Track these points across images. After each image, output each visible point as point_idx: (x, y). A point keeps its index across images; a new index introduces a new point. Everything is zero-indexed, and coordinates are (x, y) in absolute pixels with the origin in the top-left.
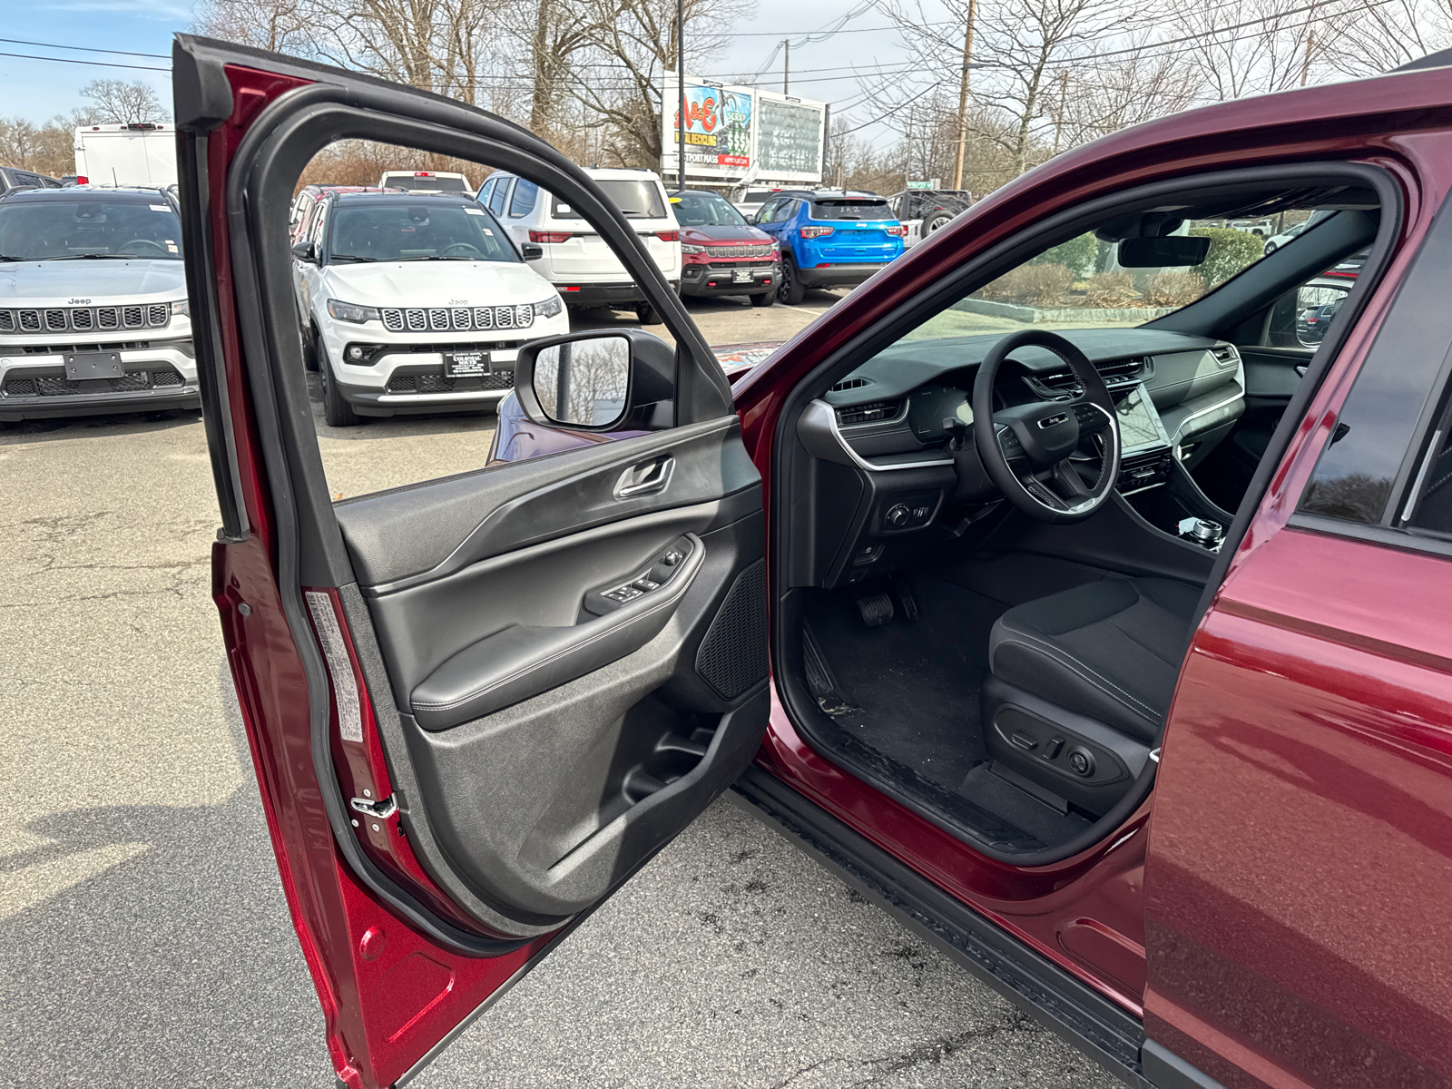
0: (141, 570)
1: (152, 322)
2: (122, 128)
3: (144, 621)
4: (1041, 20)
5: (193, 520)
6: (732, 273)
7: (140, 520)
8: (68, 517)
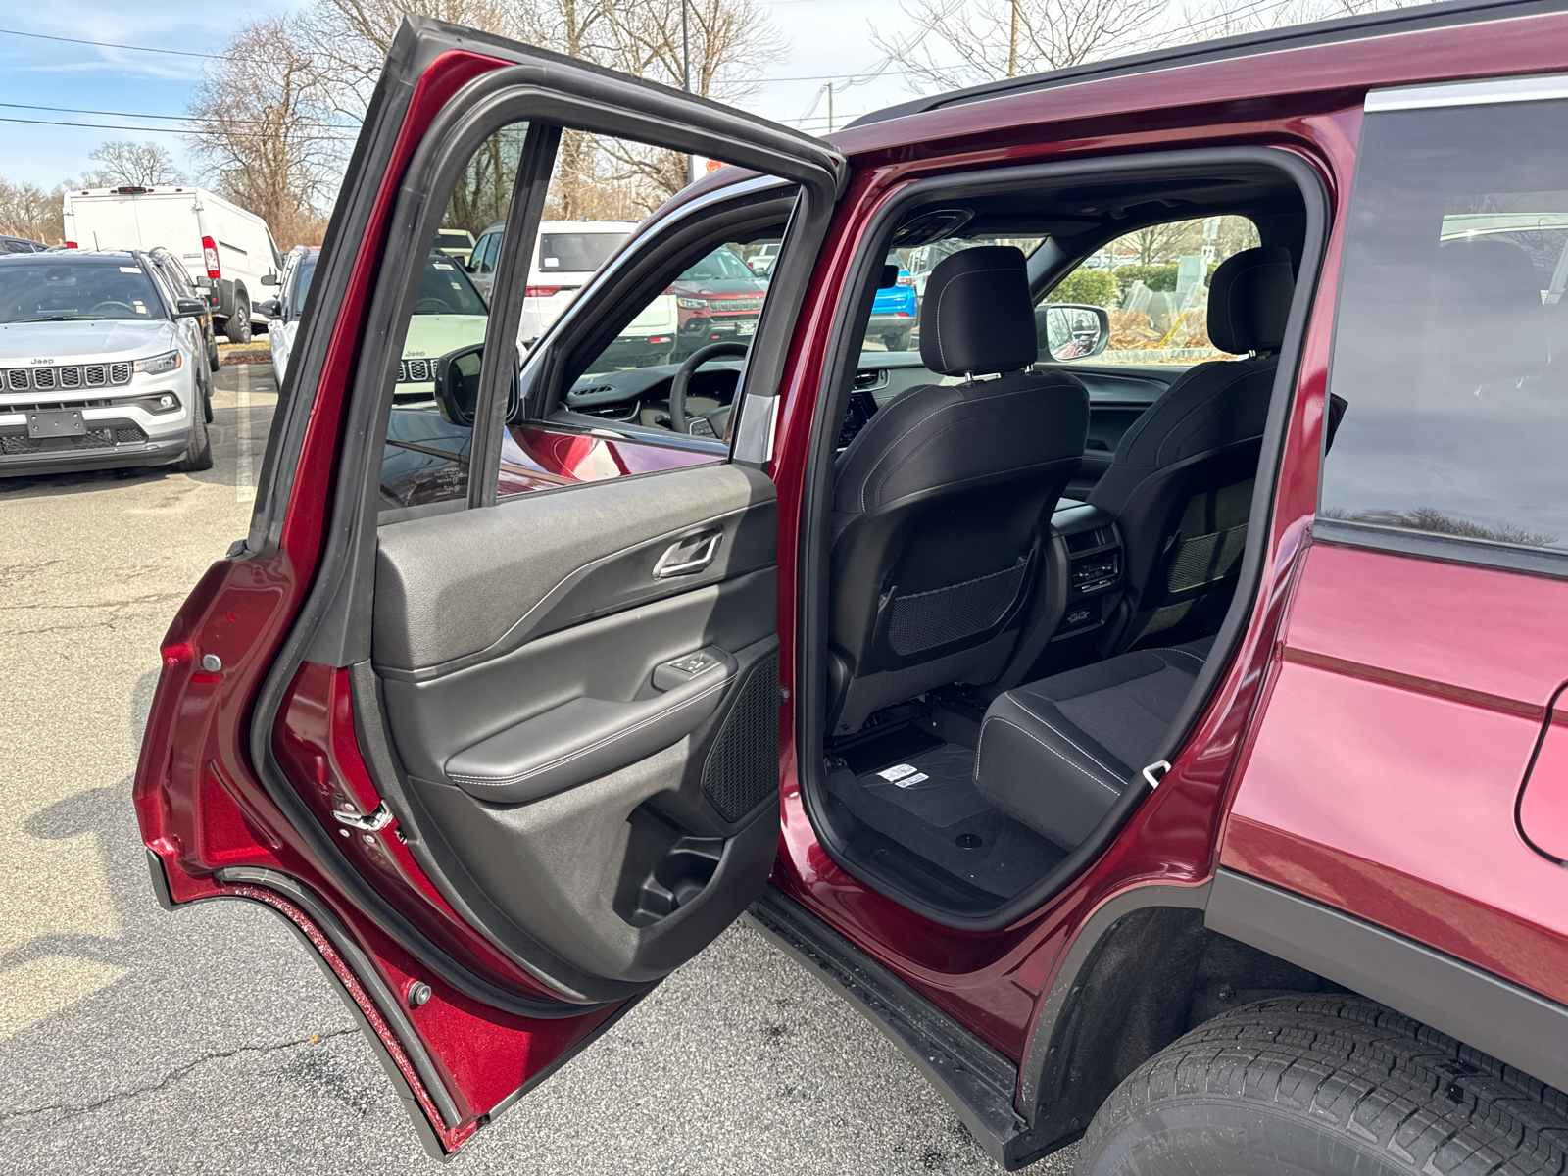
0: (80, 609)
1: (115, 380)
2: (113, 192)
3: (74, 650)
4: (1051, 60)
5: (139, 565)
6: (736, 325)
7: (88, 566)
8: (20, 566)
